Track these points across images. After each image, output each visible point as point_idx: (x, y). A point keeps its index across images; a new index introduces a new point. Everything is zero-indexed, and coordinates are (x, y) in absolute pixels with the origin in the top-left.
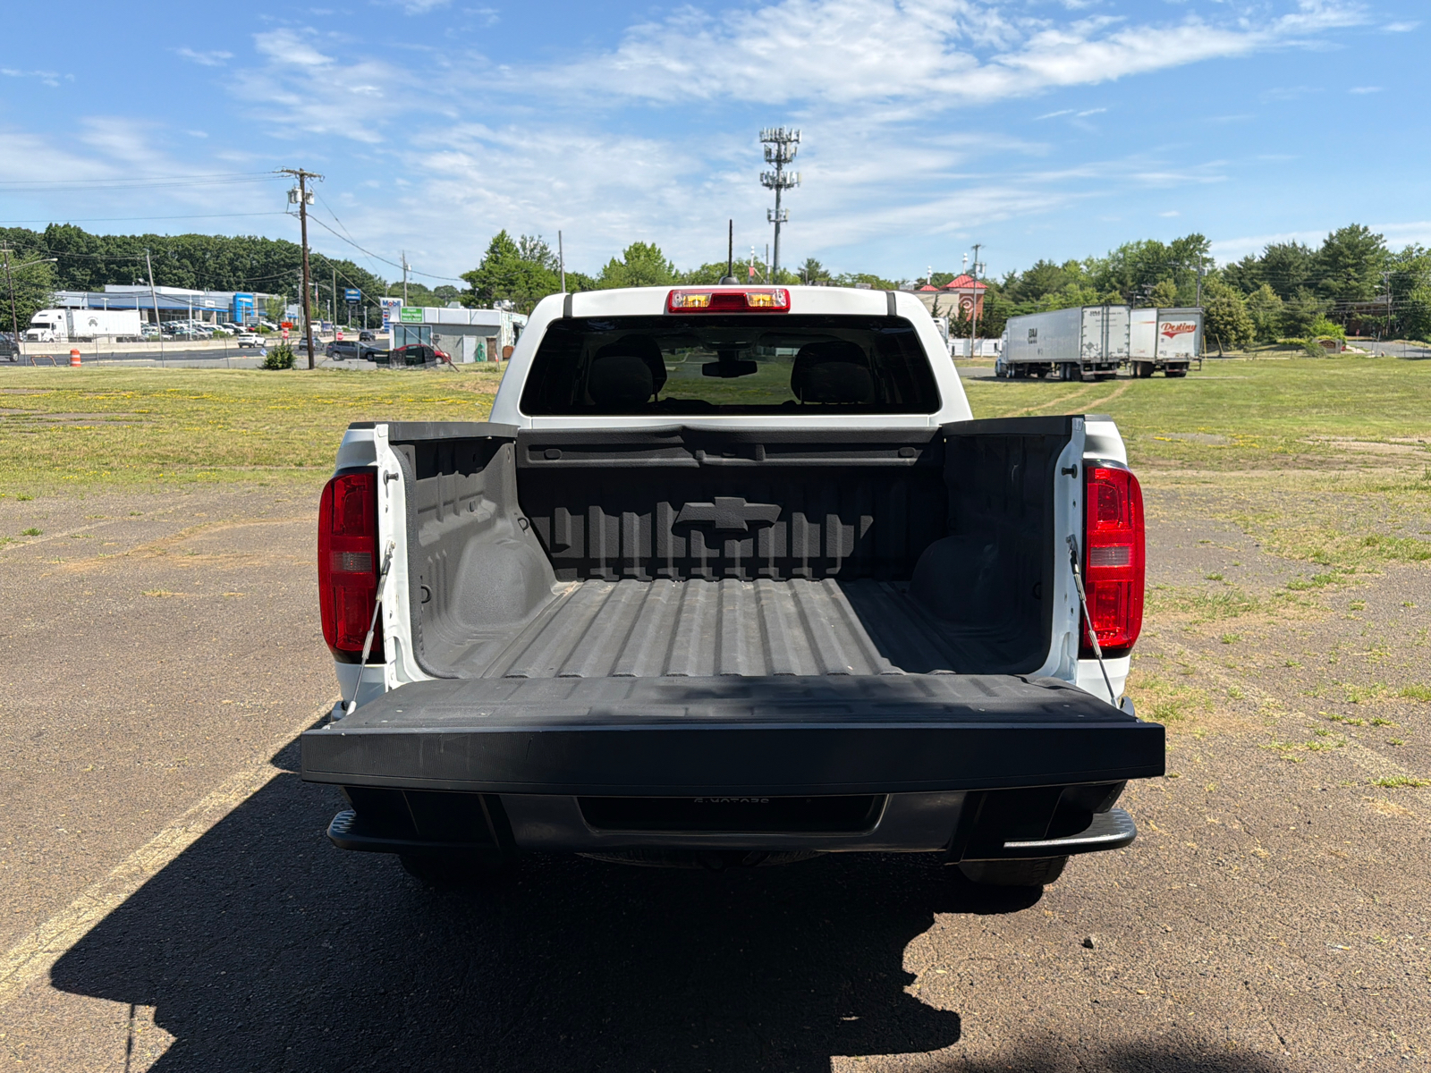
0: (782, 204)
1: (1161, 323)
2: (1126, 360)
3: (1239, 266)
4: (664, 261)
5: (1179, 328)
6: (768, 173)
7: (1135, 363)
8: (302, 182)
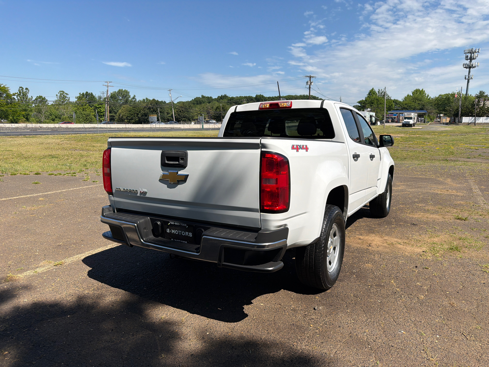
0: (471, 73)
4: (426, 94)
6: (466, 63)
8: (310, 79)
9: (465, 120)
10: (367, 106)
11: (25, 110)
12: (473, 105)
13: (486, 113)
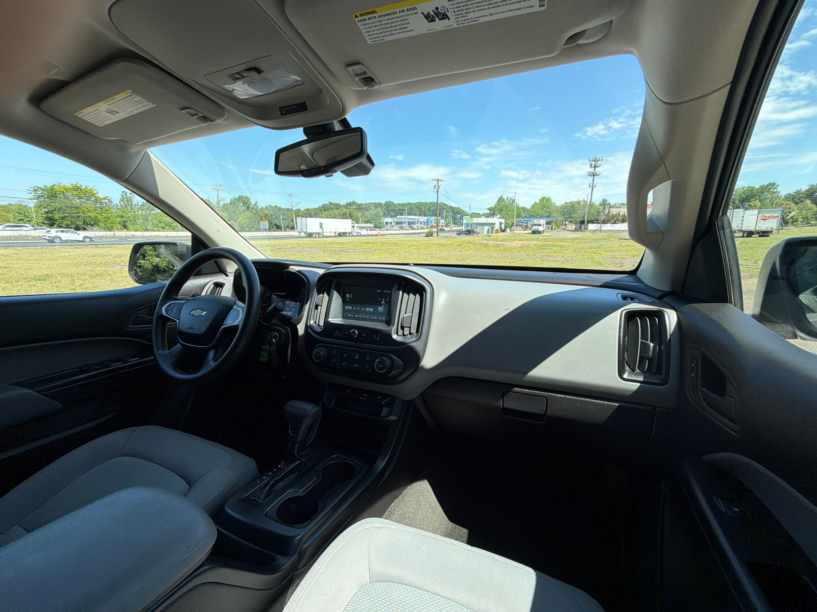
0: (595, 182)
1: (759, 215)
2: (740, 231)
3: (793, 194)
4: (552, 202)
5: (769, 217)
6: (591, 171)
7: (744, 232)
8: (438, 183)
9: (591, 227)
10: (496, 213)
11: (122, 217)
12: (599, 212)
13: (610, 221)
